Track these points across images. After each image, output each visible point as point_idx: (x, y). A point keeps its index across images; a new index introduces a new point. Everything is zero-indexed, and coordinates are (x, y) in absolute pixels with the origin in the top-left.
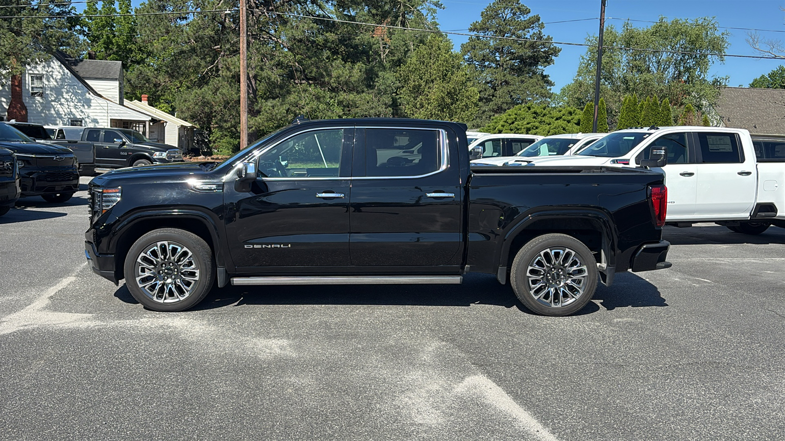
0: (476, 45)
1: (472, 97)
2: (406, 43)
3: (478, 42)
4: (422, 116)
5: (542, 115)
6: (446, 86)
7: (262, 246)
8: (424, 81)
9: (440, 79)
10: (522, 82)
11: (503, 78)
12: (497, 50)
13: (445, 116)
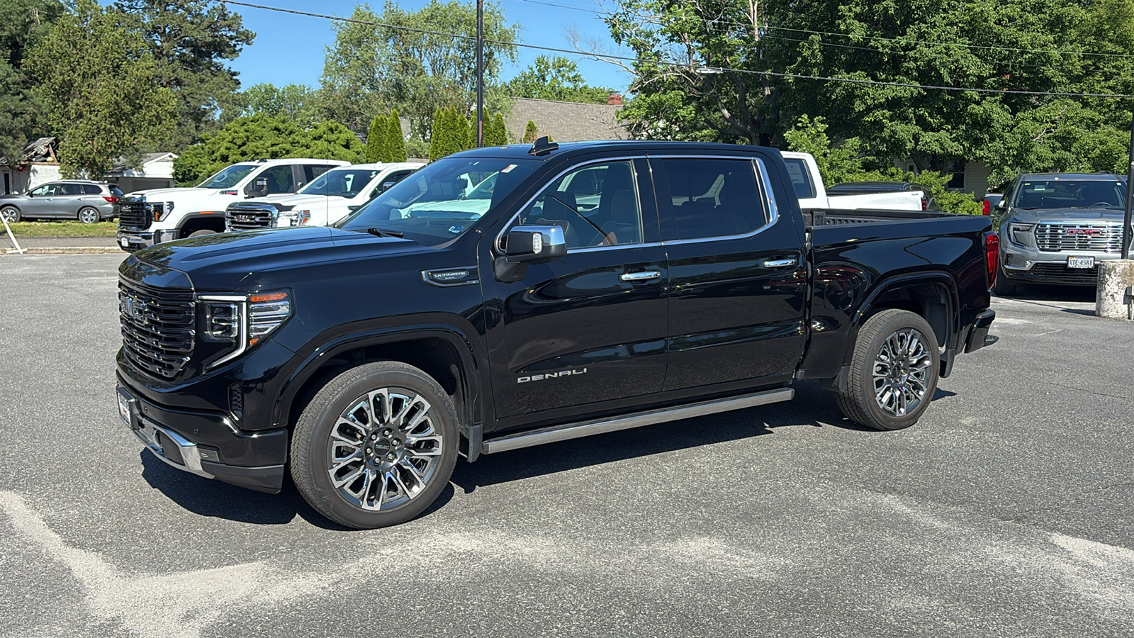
0: (121, 21)
1: (164, 102)
2: (26, 10)
3: (123, 15)
4: (81, 132)
5: (287, 133)
6: (119, 83)
7: (544, 377)
8: (79, 75)
9: (109, 73)
10: (202, 81)
11: (172, 74)
12: (155, 29)
13: (124, 133)
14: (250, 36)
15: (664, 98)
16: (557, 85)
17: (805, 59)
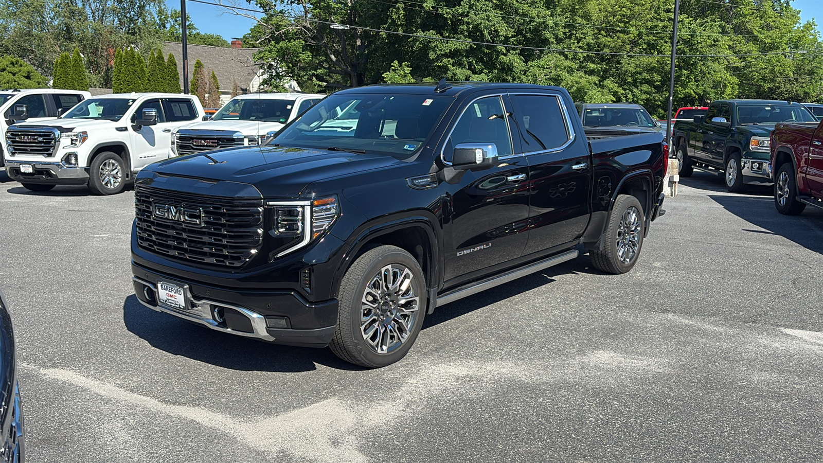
15: (289, 45)
16: (175, 32)
17: (393, 21)
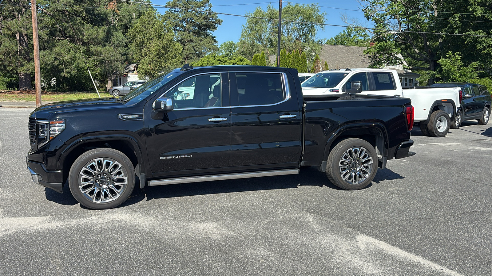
0: (171, 16)
1: (178, 49)
2: (130, 14)
3: (172, 14)
4: (146, 61)
5: (223, 62)
6: (161, 42)
7: (172, 157)
8: (146, 39)
9: (157, 38)
10: (201, 40)
11: (189, 38)
12: (184, 20)
13: (162, 62)
14: (220, 21)
15: (385, 44)
16: (356, 38)
17: (451, 25)
